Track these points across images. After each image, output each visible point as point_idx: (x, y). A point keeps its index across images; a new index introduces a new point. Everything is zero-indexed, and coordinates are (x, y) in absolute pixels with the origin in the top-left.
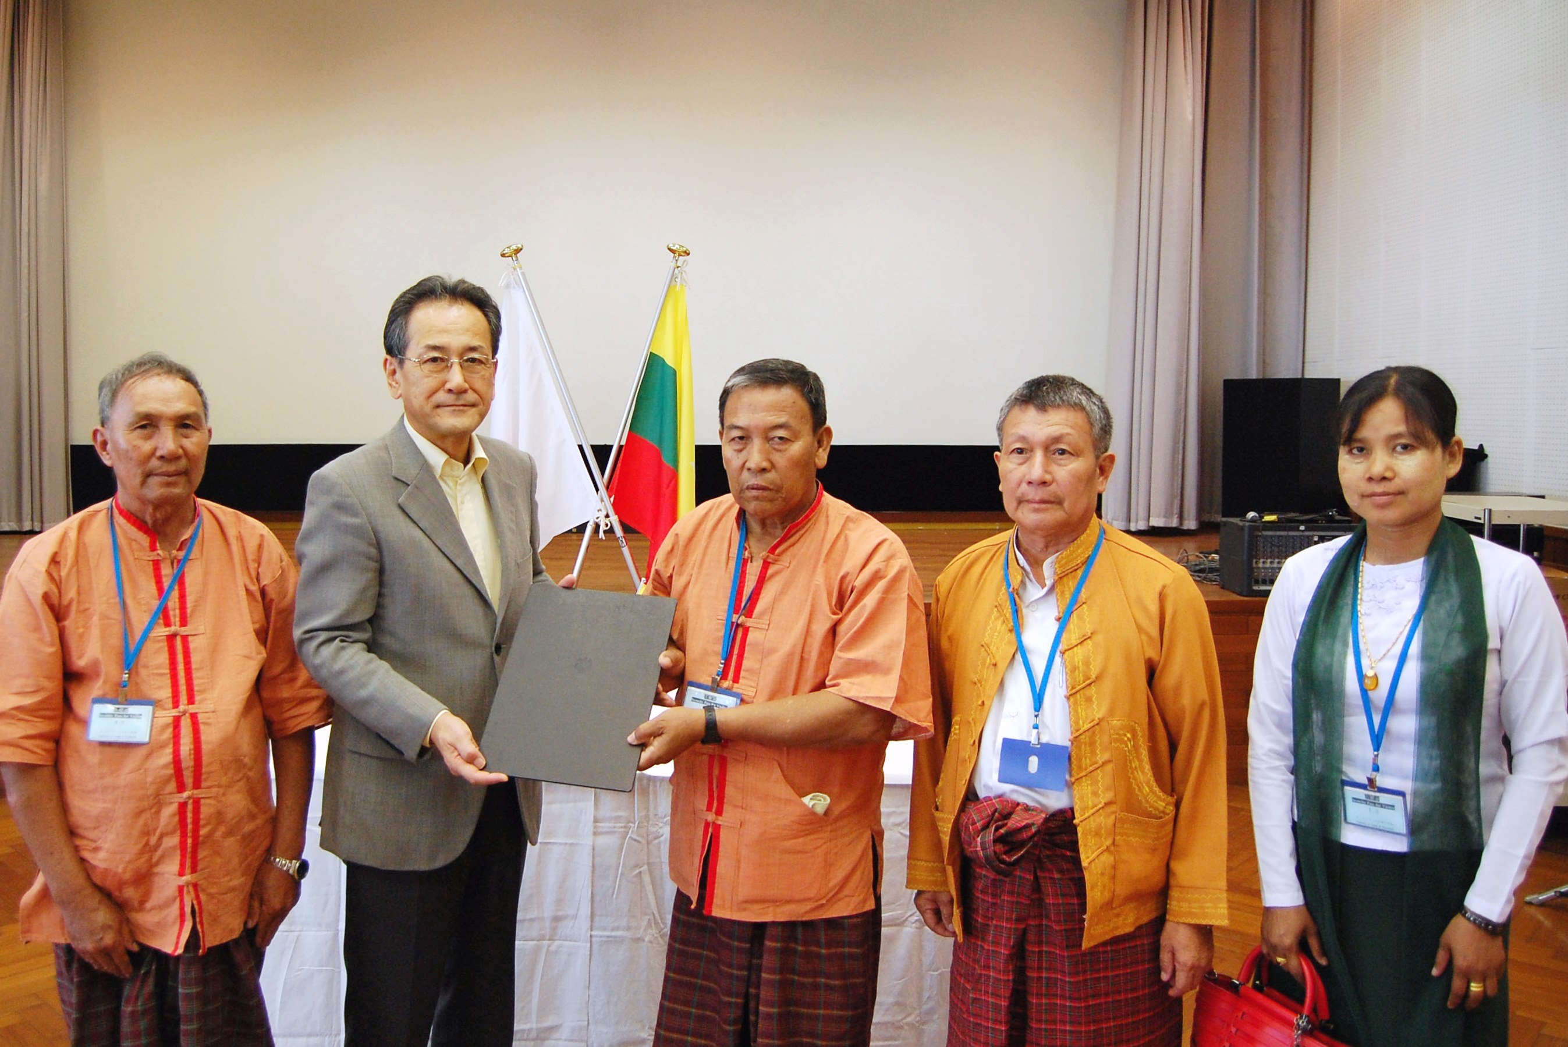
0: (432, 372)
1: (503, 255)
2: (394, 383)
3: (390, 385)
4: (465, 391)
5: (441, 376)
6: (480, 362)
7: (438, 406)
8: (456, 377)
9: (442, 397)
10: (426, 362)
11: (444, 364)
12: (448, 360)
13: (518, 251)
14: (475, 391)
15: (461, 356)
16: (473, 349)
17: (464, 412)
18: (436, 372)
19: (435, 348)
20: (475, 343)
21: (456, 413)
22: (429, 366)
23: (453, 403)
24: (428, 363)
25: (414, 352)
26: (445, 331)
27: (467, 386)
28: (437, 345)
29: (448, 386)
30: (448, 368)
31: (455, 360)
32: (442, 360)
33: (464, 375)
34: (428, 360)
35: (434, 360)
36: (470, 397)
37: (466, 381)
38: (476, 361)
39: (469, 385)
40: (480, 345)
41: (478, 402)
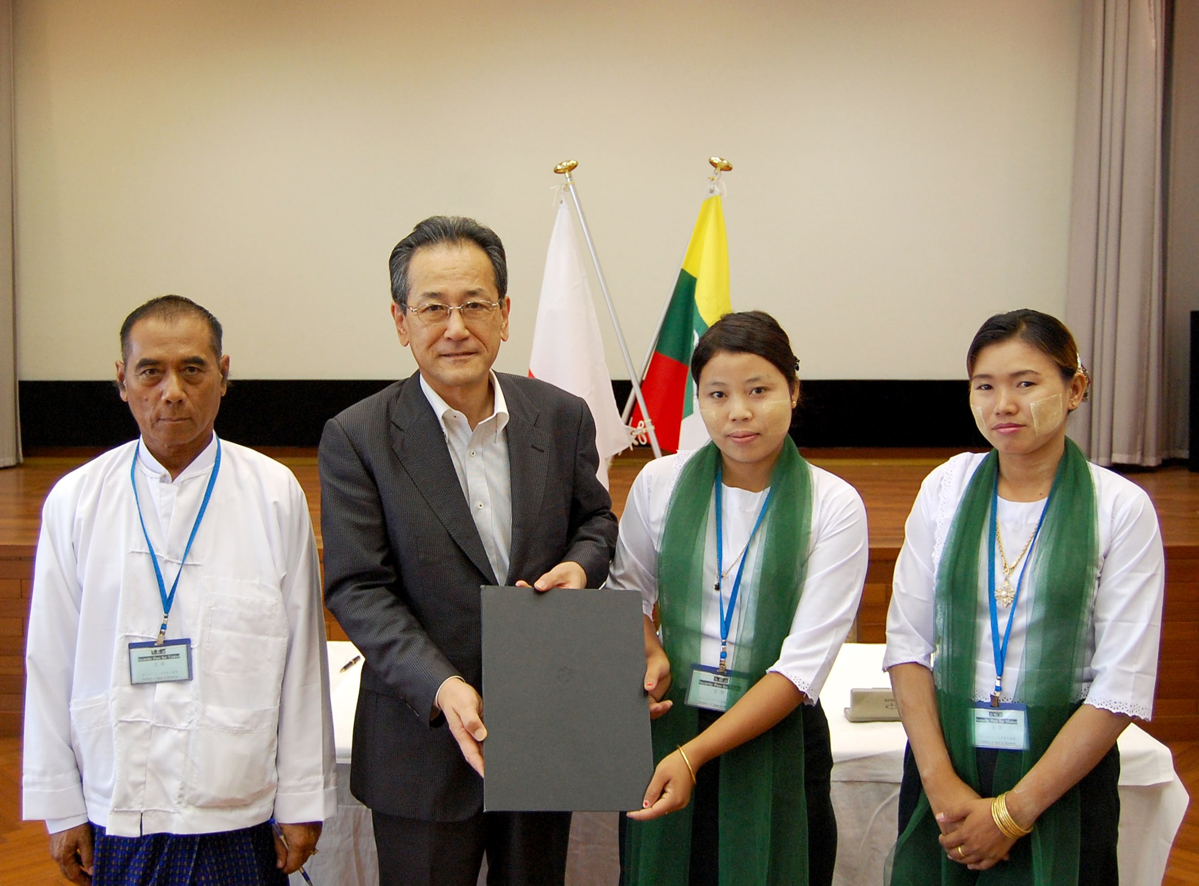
0: (431, 321)
1: (556, 171)
2: (402, 330)
3: (399, 332)
4: (466, 339)
5: (439, 326)
6: (482, 306)
7: (441, 356)
8: (455, 325)
9: (443, 346)
10: (424, 311)
11: (444, 311)
12: (447, 308)
14: (476, 337)
15: (460, 302)
16: (473, 294)
17: (465, 361)
18: (435, 321)
19: (433, 295)
20: (473, 287)
21: (457, 364)
22: (429, 314)
23: (453, 352)
24: (428, 312)
25: (414, 300)
26: (442, 277)
27: (467, 333)
28: (434, 291)
29: (447, 334)
30: (448, 315)
31: (454, 307)
32: (441, 307)
33: (464, 322)
34: (427, 308)
35: (434, 308)
36: (471, 344)
37: (466, 328)
38: (479, 306)
39: (470, 332)
40: (483, 288)
41: (484, 351)
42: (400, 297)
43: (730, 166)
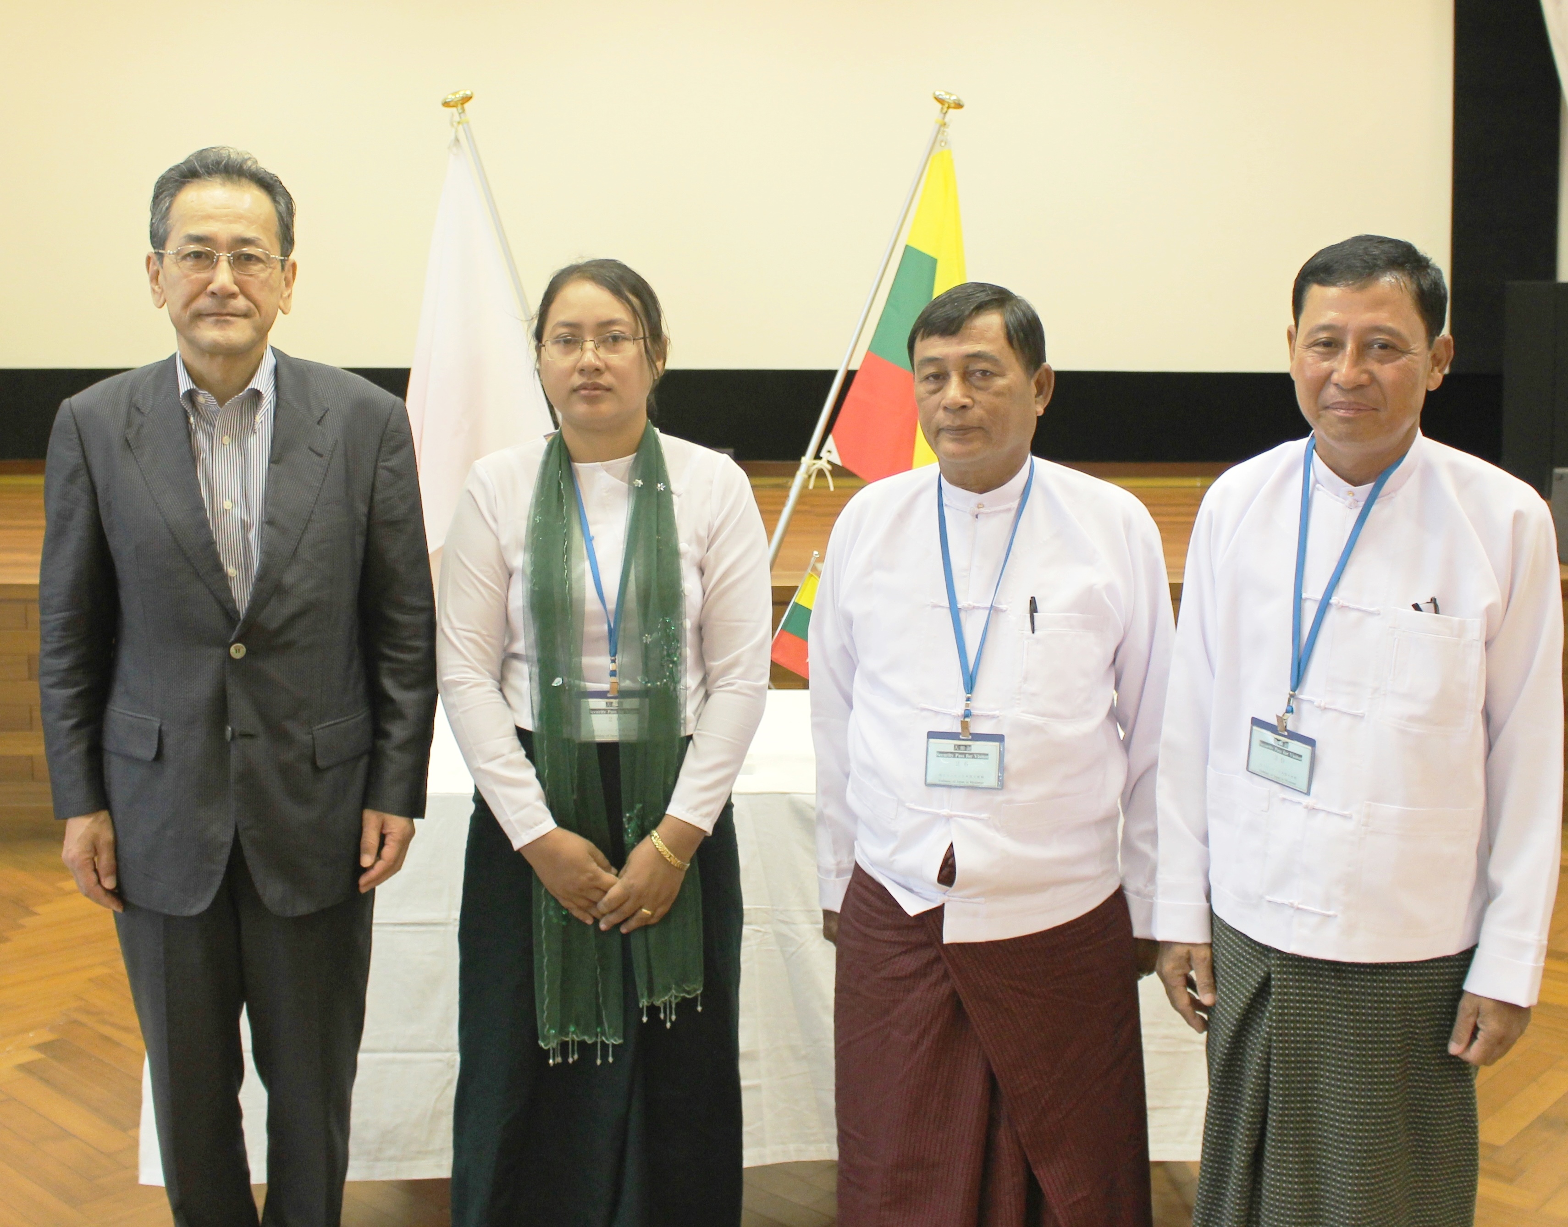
0: (192, 270)
2: (156, 288)
3: (153, 290)
4: (233, 296)
5: (204, 275)
6: (257, 258)
7: (201, 315)
8: (222, 277)
9: (204, 303)
10: (184, 257)
11: (209, 261)
12: (214, 256)
13: (467, 99)
14: (248, 297)
15: (231, 249)
16: (246, 242)
17: (231, 323)
18: (197, 270)
19: (198, 239)
20: (250, 234)
21: (220, 324)
22: (189, 263)
23: (216, 311)
24: (188, 258)
25: (173, 244)
26: (209, 217)
27: (235, 289)
28: (201, 235)
29: (211, 288)
30: (214, 265)
31: (224, 257)
32: (207, 255)
33: (233, 275)
34: (189, 255)
35: (198, 255)
36: (241, 303)
37: (236, 283)
38: (254, 259)
39: (240, 289)
40: (261, 237)
41: (255, 313)
42: (158, 239)
43: (961, 103)
